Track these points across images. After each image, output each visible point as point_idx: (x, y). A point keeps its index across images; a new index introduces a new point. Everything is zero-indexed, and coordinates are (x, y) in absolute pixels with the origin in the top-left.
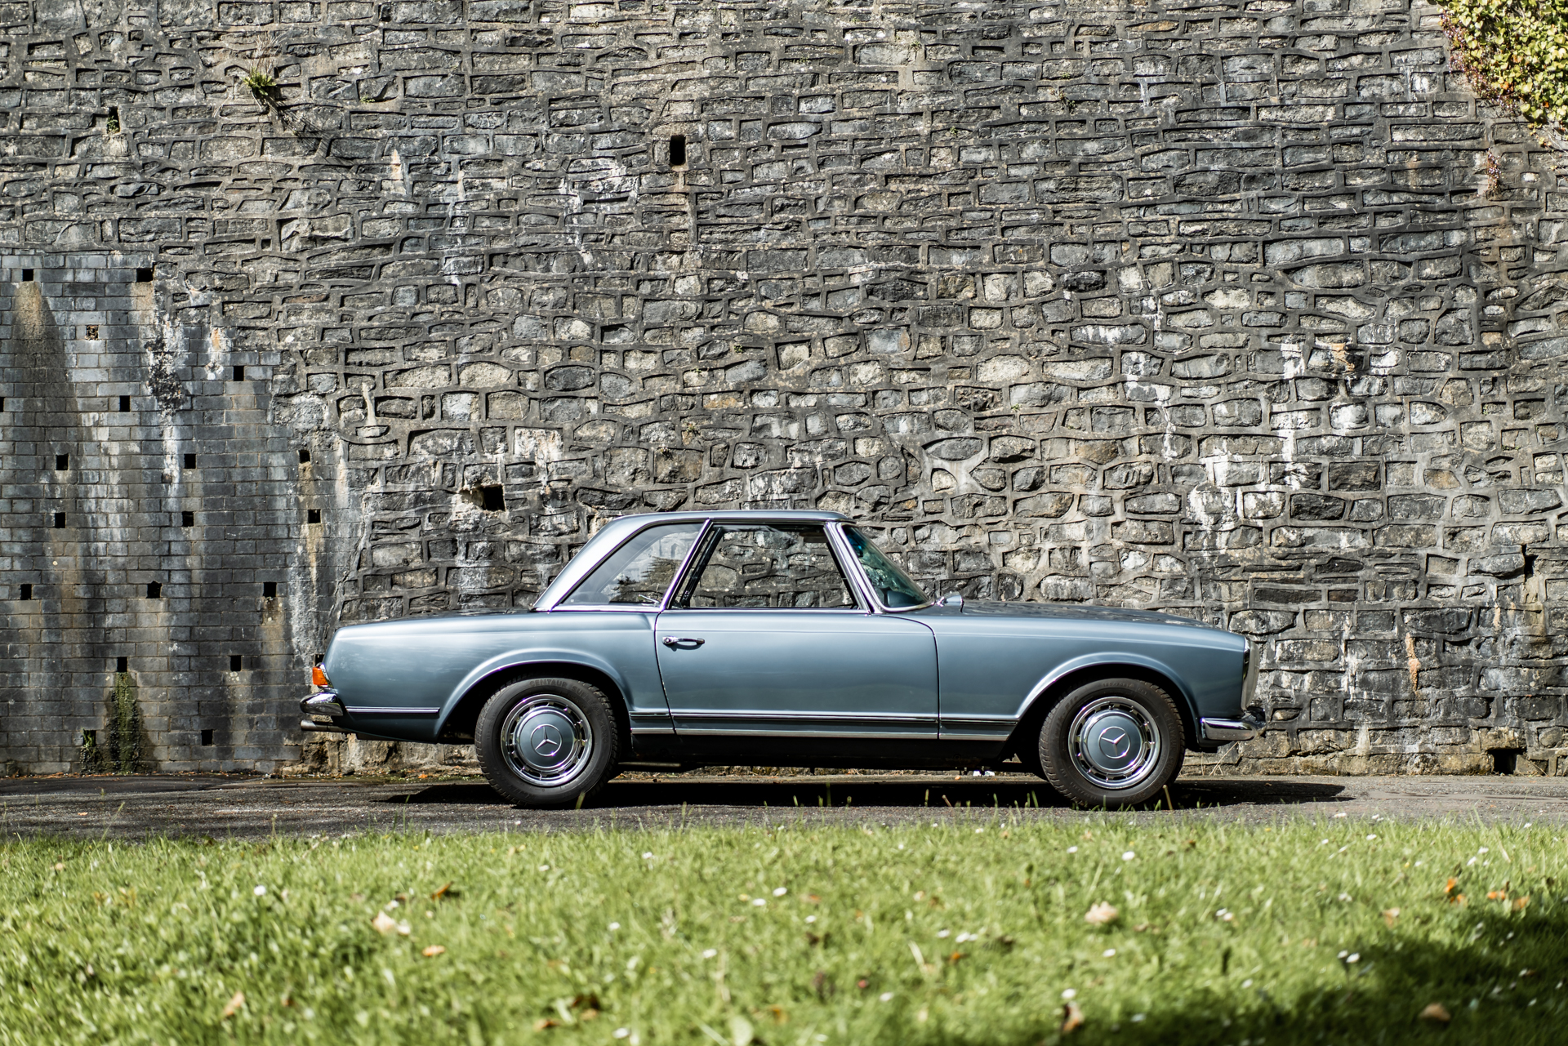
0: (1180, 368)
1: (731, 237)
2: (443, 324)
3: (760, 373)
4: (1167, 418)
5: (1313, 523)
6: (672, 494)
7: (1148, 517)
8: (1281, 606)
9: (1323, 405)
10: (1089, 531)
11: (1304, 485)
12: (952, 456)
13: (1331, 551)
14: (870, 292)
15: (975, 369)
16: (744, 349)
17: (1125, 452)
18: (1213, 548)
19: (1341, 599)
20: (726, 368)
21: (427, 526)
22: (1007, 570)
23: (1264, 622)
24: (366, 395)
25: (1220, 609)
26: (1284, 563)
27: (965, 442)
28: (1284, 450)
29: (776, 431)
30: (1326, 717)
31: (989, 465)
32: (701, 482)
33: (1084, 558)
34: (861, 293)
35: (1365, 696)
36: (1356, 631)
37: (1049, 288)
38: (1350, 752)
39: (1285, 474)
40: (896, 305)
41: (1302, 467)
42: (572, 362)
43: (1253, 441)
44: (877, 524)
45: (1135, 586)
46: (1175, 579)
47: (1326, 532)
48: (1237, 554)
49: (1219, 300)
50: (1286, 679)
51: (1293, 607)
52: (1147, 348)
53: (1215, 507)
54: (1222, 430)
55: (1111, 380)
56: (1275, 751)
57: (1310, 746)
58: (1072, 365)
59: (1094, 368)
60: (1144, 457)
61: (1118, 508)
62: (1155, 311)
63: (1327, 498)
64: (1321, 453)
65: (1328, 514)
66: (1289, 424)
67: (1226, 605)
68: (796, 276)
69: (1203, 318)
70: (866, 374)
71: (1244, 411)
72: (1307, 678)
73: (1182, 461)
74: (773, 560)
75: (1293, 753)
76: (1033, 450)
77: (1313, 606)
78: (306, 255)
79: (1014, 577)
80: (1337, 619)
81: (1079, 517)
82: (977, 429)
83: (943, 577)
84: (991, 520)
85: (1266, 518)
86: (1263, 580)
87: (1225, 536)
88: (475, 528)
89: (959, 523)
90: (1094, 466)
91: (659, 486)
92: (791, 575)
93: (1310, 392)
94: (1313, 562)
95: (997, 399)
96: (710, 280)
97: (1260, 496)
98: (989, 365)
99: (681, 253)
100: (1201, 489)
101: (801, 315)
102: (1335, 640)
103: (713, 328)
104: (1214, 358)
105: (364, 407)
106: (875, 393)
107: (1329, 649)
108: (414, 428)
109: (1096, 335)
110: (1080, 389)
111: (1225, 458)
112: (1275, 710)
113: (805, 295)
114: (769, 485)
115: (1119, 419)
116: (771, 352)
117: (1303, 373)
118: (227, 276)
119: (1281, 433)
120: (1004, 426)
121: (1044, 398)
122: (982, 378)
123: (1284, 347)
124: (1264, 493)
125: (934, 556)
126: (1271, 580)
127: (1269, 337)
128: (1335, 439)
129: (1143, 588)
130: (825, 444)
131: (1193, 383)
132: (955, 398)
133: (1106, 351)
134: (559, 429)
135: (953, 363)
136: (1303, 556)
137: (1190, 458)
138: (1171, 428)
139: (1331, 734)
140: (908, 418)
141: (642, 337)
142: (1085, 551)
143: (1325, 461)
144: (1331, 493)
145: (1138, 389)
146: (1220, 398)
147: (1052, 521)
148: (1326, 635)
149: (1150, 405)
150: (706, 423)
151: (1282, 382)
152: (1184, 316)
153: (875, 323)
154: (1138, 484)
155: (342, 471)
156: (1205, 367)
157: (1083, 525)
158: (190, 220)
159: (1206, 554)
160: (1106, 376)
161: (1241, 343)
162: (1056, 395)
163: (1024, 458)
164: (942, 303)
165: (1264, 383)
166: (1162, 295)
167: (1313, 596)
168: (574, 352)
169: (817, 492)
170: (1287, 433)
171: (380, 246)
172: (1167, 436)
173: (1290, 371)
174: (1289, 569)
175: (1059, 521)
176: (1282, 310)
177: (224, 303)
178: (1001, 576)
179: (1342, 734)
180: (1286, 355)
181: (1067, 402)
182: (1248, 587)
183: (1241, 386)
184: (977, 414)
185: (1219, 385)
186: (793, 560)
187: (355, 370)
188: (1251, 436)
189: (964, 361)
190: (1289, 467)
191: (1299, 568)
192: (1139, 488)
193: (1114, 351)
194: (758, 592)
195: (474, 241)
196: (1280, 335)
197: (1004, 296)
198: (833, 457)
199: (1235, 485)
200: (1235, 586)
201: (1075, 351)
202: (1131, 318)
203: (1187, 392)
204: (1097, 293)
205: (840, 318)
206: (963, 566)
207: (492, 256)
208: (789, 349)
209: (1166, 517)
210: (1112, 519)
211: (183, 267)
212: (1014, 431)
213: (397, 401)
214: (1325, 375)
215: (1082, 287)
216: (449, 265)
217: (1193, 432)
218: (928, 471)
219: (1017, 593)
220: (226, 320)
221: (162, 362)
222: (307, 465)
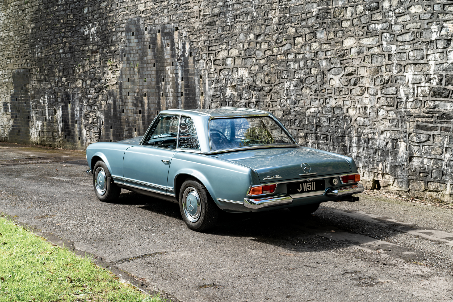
0: (400, 38)
1: (286, 3)
2: (226, 37)
3: (290, 47)
4: (395, 58)
5: (438, 99)
6: (269, 87)
7: (387, 96)
8: (425, 132)
9: (445, 50)
10: (370, 101)
11: (437, 84)
12: (335, 74)
13: (443, 110)
14: (317, 18)
15: (342, 43)
16: (286, 40)
17: (381, 71)
18: (406, 108)
19: (445, 130)
20: (282, 46)
21: (222, 97)
22: (347, 114)
23: (419, 138)
24: (212, 59)
25: (406, 132)
26: (427, 115)
27: (338, 69)
28: (431, 69)
29: (292, 67)
30: (436, 178)
31: (344, 77)
32: (275, 84)
33: (368, 111)
34: (314, 18)
35: (449, 171)
36: (449, 143)
37: (363, 11)
38: (444, 192)
39: (430, 79)
40: (323, 21)
41: (436, 76)
42: (250, 47)
43: (421, 66)
44: (316, 97)
45: (382, 122)
46: (393, 120)
47: (443, 103)
48: (413, 111)
49: (413, 10)
50: (425, 161)
51: (429, 133)
52: (389, 31)
53: (407, 92)
54: (411, 62)
55: (378, 44)
56: (420, 188)
57: (431, 188)
58: (367, 39)
59: (373, 40)
60: (387, 73)
61: (379, 92)
62: (393, 16)
63: (444, 89)
64: (443, 70)
65: (444, 95)
66: (433, 59)
67: (408, 130)
68: (300, 14)
69: (407, 17)
70: (315, 46)
71: (419, 54)
72: (432, 161)
73: (398, 74)
74: (291, 109)
75: (425, 190)
76: (355, 71)
77: (435, 133)
78: (203, 20)
79: (349, 117)
80: (443, 139)
81: (368, 95)
82: (341, 64)
83: (330, 116)
84: (344, 96)
85: (424, 96)
86: (419, 121)
87: (410, 104)
88: (230, 98)
89: (336, 97)
90: (372, 77)
91: (266, 85)
92: (294, 113)
93: (441, 44)
94: (437, 115)
95: (348, 53)
96: (280, 18)
97: (422, 88)
98: (346, 41)
99: (275, 9)
100: (403, 85)
101: (300, 27)
102: (442, 147)
103: (280, 34)
104: (410, 33)
105: (211, 63)
106: (317, 52)
107: (439, 151)
108: (220, 68)
109: (375, 27)
110: (369, 48)
111: (412, 73)
112: (420, 173)
113: (302, 20)
114: (290, 84)
115: (379, 59)
116: (292, 40)
117: (438, 38)
118: (190, 27)
119: (430, 62)
120: (348, 63)
121: (358, 52)
122: (344, 46)
123: (432, 27)
124: (424, 87)
125: (329, 109)
126: (422, 122)
127: (428, 24)
128: (448, 64)
129: (385, 123)
130: (304, 70)
131: (403, 43)
132: (336, 53)
133: (377, 33)
134: (248, 68)
135: (337, 41)
136: (433, 112)
137: (401, 74)
138: (395, 61)
139: (437, 184)
140: (325, 61)
141: (265, 38)
142: (369, 108)
143: (444, 74)
144: (445, 87)
145: (386, 47)
146: (410, 49)
147: (360, 97)
148: (439, 145)
149: (390, 53)
150: (276, 64)
151: (431, 42)
152: (402, 17)
153: (317, 28)
154: (384, 83)
155: (207, 81)
156: (407, 37)
157: (369, 98)
158: (184, 13)
159: (403, 111)
160: (377, 43)
161: (418, 27)
162: (362, 51)
163: (353, 74)
164: (334, 19)
165: (425, 42)
166: (395, 10)
167: (435, 129)
168: (251, 44)
169: (301, 86)
170: (432, 63)
171: (216, 15)
172: (394, 65)
173: (434, 37)
174: (429, 117)
175: (362, 97)
176: (432, 12)
177: (189, 35)
178: (345, 116)
179: (442, 185)
180: (433, 30)
181: (365, 53)
182: (415, 124)
183: (417, 44)
184: (341, 59)
185: (411, 44)
186: (296, 109)
187: (210, 52)
188: (421, 64)
189: (339, 40)
190: (432, 76)
191: (432, 117)
192: (385, 84)
193: (379, 33)
194: (286, 119)
195: (233, 12)
196: (431, 22)
197: (351, 15)
198: (305, 75)
199: (414, 84)
200: (411, 123)
201: (368, 34)
202: (384, 20)
203: (401, 47)
204: (376, 11)
205: (309, 27)
206: (336, 113)
207: (237, 16)
208: (297, 39)
209: (392, 96)
210: (377, 97)
211: (183, 26)
212: (351, 64)
213: (218, 61)
214: (446, 38)
215: (372, 9)
216: (228, 20)
217: (402, 63)
218: (329, 79)
219: (349, 122)
220: (189, 40)
221: (179, 52)
222: (201, 80)
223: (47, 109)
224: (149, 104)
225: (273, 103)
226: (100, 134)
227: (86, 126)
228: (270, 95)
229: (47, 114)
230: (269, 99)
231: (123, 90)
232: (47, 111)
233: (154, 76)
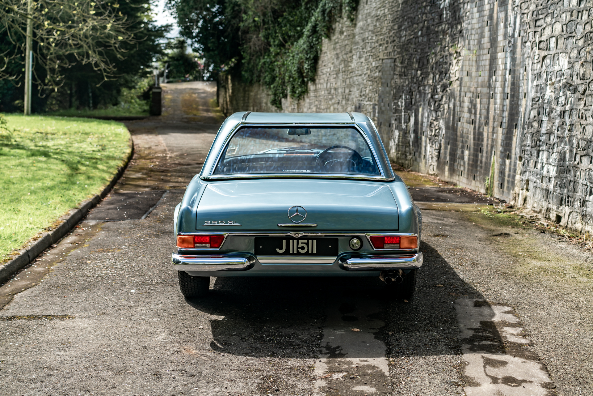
6: (583, 86)
21: (540, 101)
24: (537, 41)
32: (590, 80)
42: (572, 19)
88: (548, 102)
91: (581, 82)
105: (536, 46)
108: (544, 55)
134: (568, 53)
155: (530, 76)
168: (573, 13)
177: (521, 3)
187: (536, 29)
213: (542, 43)
220: (521, 11)
221: (510, 30)
222: (525, 73)
223: (403, 114)
224: (480, 110)
225: (587, 112)
226: (439, 153)
227: (430, 140)
228: (585, 100)
229: (403, 121)
230: (583, 105)
231: (463, 88)
232: (403, 117)
233: (488, 67)
